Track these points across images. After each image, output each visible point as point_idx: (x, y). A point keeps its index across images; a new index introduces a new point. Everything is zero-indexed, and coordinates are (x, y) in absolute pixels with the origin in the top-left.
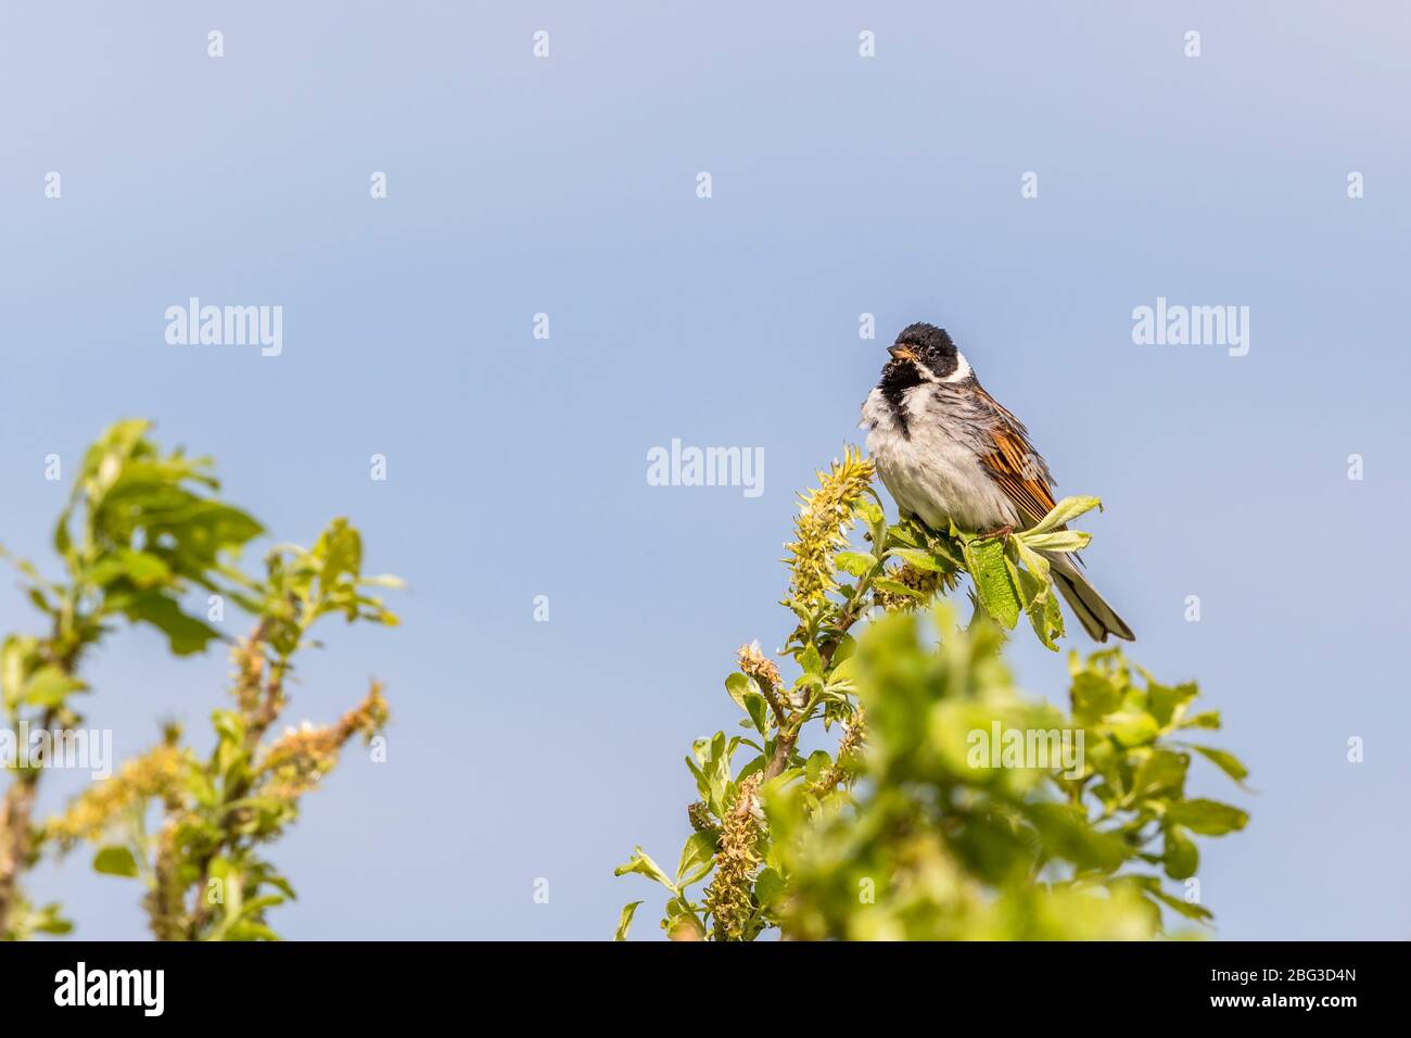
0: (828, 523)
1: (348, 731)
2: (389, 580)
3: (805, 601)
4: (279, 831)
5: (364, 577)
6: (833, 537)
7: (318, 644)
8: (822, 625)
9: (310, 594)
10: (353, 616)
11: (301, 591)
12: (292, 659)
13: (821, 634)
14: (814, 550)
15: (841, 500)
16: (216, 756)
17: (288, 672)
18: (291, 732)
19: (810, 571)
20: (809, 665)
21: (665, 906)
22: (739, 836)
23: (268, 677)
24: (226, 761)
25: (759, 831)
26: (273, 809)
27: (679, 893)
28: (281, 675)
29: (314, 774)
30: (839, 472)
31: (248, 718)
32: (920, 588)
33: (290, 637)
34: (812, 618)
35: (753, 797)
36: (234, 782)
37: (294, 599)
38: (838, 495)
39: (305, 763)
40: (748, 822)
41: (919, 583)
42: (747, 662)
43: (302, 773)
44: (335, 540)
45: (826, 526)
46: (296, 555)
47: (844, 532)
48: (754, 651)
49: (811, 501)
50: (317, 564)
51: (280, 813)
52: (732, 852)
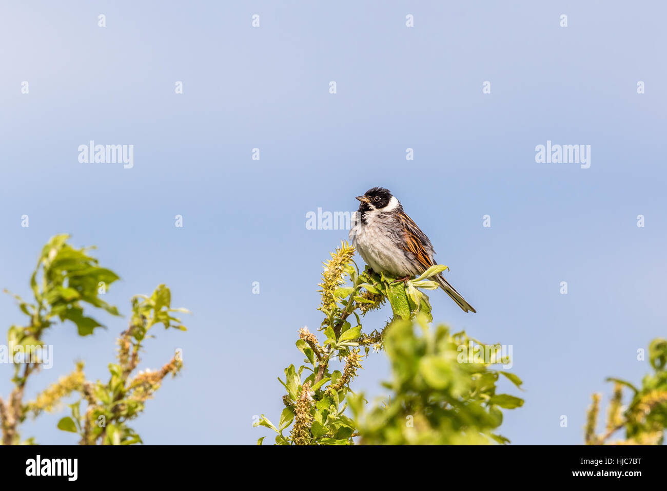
0: (336, 274)
1: (166, 372)
2: (183, 310)
3: (327, 308)
4: (135, 414)
5: (172, 308)
6: (338, 280)
7: (153, 337)
8: (335, 317)
9: (150, 315)
10: (167, 325)
11: (146, 314)
12: (142, 343)
13: (335, 321)
14: (331, 286)
15: (341, 264)
16: (110, 382)
17: (141, 349)
18: (141, 373)
19: (329, 295)
20: (329, 335)
21: (275, 439)
22: (302, 409)
23: (132, 350)
24: (114, 384)
25: (311, 406)
26: (134, 405)
27: (280, 433)
28: (138, 349)
29: (151, 391)
30: (339, 252)
31: (124, 367)
32: (374, 300)
33: (141, 333)
34: (330, 315)
35: (308, 392)
36: (117, 393)
37: (144, 318)
38: (340, 262)
39: (147, 386)
40: (305, 403)
41: (374, 298)
42: (303, 335)
43: (146, 390)
44: (160, 294)
45: (335, 276)
46: (145, 299)
47: (343, 277)
48: (306, 330)
49: (328, 265)
50: (153, 303)
51: (136, 407)
52: (300, 416)
